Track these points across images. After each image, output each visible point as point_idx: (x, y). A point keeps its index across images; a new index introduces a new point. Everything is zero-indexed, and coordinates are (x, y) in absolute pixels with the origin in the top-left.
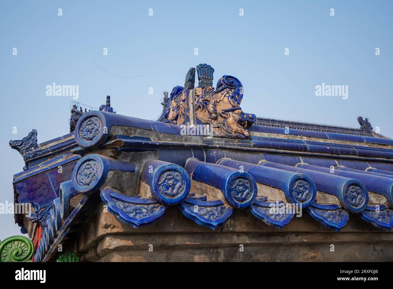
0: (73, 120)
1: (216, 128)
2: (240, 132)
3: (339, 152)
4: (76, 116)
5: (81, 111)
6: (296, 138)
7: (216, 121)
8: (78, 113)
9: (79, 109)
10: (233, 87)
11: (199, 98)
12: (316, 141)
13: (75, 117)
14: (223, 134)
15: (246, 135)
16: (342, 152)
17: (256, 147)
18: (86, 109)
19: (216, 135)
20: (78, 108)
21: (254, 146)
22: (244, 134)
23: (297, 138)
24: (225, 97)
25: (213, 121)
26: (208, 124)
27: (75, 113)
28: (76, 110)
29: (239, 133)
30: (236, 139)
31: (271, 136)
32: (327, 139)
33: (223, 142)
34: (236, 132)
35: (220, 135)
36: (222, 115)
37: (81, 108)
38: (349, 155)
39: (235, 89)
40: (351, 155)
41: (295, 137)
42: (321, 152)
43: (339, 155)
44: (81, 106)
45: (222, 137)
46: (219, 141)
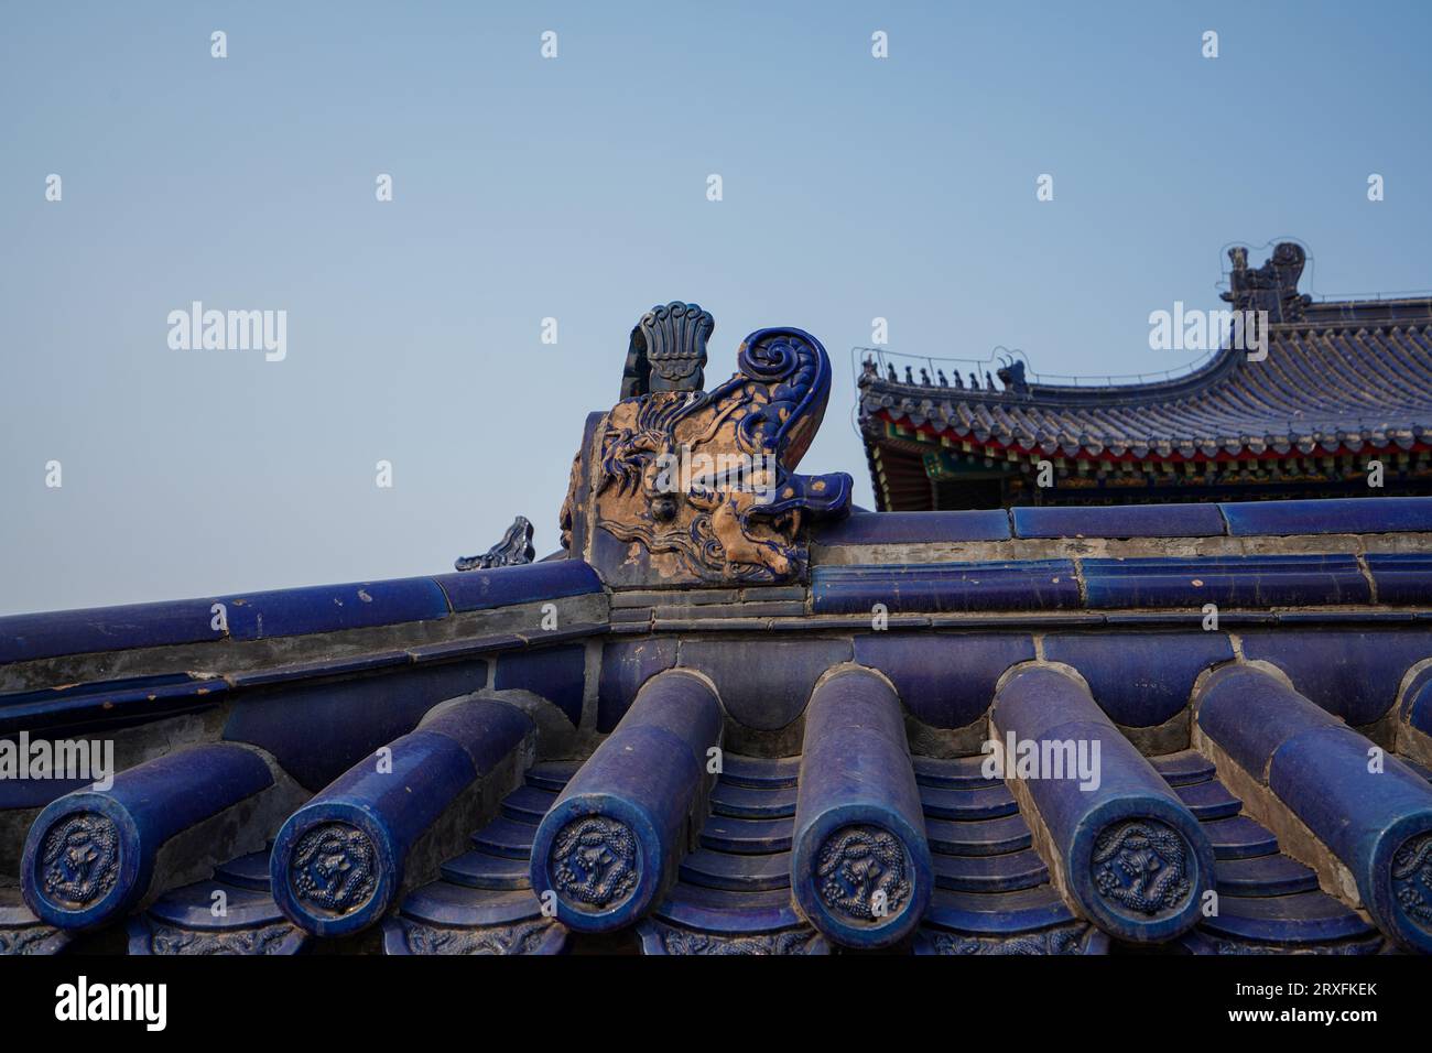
0: (865, 413)
1: (667, 555)
2: (753, 558)
3: (1258, 594)
4: (875, 400)
5: (893, 376)
6: (1048, 551)
7: (670, 527)
8: (879, 388)
9: (883, 373)
10: (775, 377)
11: (615, 447)
12: (1154, 553)
13: (872, 403)
14: (688, 576)
15: (779, 571)
16: (1280, 596)
17: (827, 613)
18: (908, 369)
19: (660, 582)
20: (879, 370)
21: (819, 609)
22: (772, 564)
23: (1054, 547)
24: (729, 424)
25: (657, 527)
26: (636, 539)
27: (870, 387)
28: (873, 377)
29: (751, 564)
30: (741, 588)
31: (923, 555)
32: (1222, 540)
33: (688, 607)
34: (738, 562)
35: (676, 581)
36: (692, 499)
37: (891, 367)
38: (1322, 602)
39: (783, 380)
40: (1335, 603)
41: (1042, 546)
42: (1157, 605)
43: (1269, 607)
44: (888, 359)
45: (685, 587)
46: (671, 601)
